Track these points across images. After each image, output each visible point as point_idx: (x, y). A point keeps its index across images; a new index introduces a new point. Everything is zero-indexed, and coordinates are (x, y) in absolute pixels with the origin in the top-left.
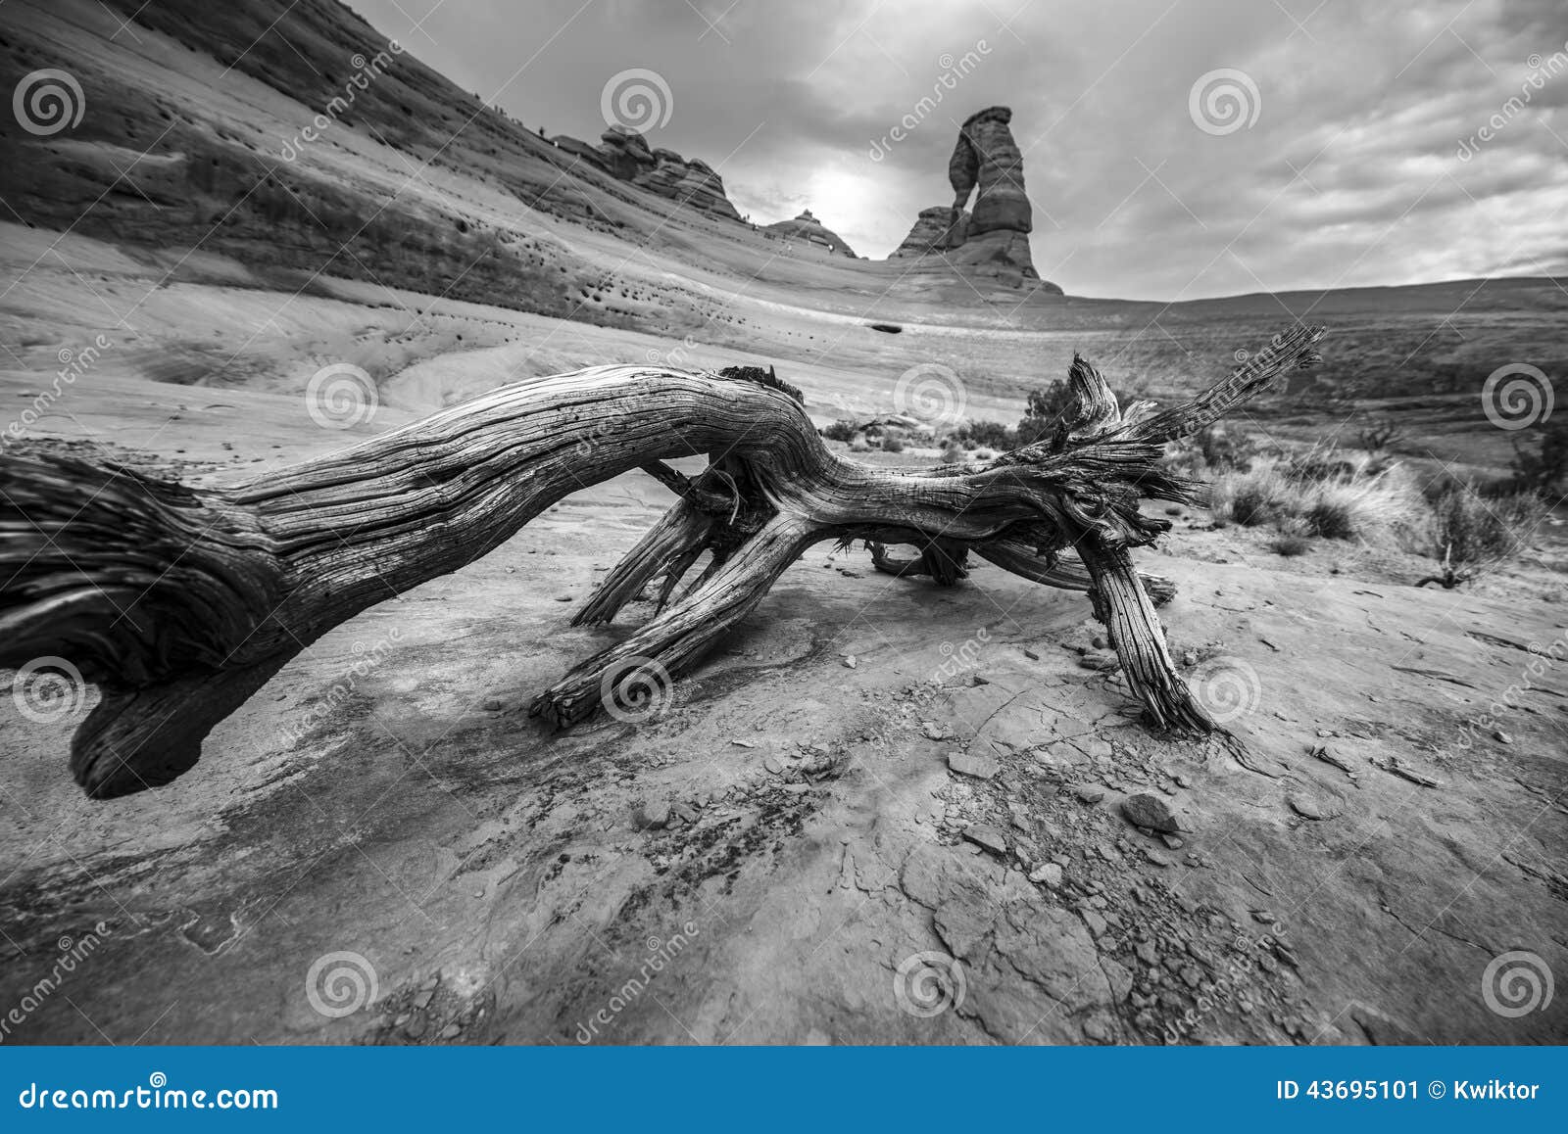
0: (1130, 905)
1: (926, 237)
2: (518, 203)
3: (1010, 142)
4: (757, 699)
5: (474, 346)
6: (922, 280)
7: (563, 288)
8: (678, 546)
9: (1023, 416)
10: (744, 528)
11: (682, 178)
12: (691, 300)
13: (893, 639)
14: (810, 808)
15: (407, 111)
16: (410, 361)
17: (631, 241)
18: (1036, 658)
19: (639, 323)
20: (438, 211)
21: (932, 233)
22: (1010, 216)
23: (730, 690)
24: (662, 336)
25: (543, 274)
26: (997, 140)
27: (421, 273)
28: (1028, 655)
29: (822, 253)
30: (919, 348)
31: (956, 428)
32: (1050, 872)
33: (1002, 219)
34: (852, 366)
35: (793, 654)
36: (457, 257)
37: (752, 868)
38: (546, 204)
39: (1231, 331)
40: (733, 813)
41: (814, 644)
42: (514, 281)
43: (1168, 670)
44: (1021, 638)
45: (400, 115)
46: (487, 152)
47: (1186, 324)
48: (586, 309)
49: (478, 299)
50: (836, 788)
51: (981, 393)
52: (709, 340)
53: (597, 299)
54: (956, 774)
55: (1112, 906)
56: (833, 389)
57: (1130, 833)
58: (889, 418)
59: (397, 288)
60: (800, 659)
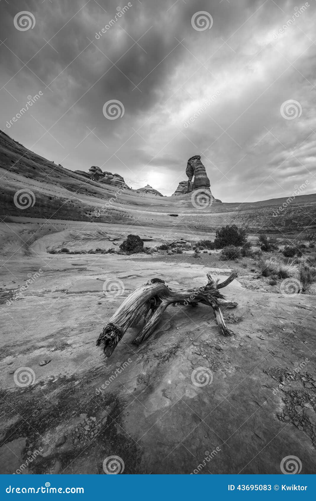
0: (214, 358)
1: (182, 189)
2: (66, 190)
3: (201, 164)
4: (164, 337)
5: (55, 232)
6: (182, 201)
7: (80, 212)
8: (146, 310)
9: (215, 238)
10: (157, 305)
11: (112, 179)
12: (118, 212)
13: (184, 322)
14: (176, 352)
15: (34, 168)
16: (36, 238)
17: (99, 197)
18: (209, 323)
19: (102, 220)
20: (43, 195)
21: (183, 188)
22: (204, 183)
23: (160, 336)
24: (109, 223)
25: (74, 209)
26: (198, 164)
27: (38, 212)
28: (208, 323)
29: (154, 196)
30: (184, 220)
31: (197, 243)
32: (205, 356)
33: (202, 184)
34: (165, 227)
35: (168, 328)
36: (49, 207)
37: (170, 359)
38: (74, 189)
39: (268, 210)
40: (166, 354)
41: (171, 325)
42: (66, 212)
43: (224, 326)
44: (207, 319)
45: (32, 170)
46: (57, 177)
47: (256, 208)
48: (87, 217)
49: (55, 218)
50: (179, 349)
51: (203, 231)
52: (123, 223)
53: (90, 214)
54: (194, 345)
55: (211, 359)
56: (160, 234)
57: (216, 350)
58: (177, 241)
59: (31, 217)
60: (169, 329)
